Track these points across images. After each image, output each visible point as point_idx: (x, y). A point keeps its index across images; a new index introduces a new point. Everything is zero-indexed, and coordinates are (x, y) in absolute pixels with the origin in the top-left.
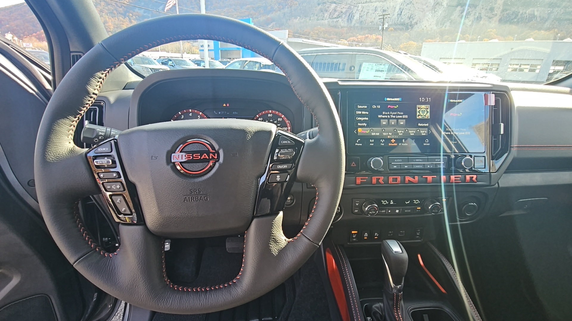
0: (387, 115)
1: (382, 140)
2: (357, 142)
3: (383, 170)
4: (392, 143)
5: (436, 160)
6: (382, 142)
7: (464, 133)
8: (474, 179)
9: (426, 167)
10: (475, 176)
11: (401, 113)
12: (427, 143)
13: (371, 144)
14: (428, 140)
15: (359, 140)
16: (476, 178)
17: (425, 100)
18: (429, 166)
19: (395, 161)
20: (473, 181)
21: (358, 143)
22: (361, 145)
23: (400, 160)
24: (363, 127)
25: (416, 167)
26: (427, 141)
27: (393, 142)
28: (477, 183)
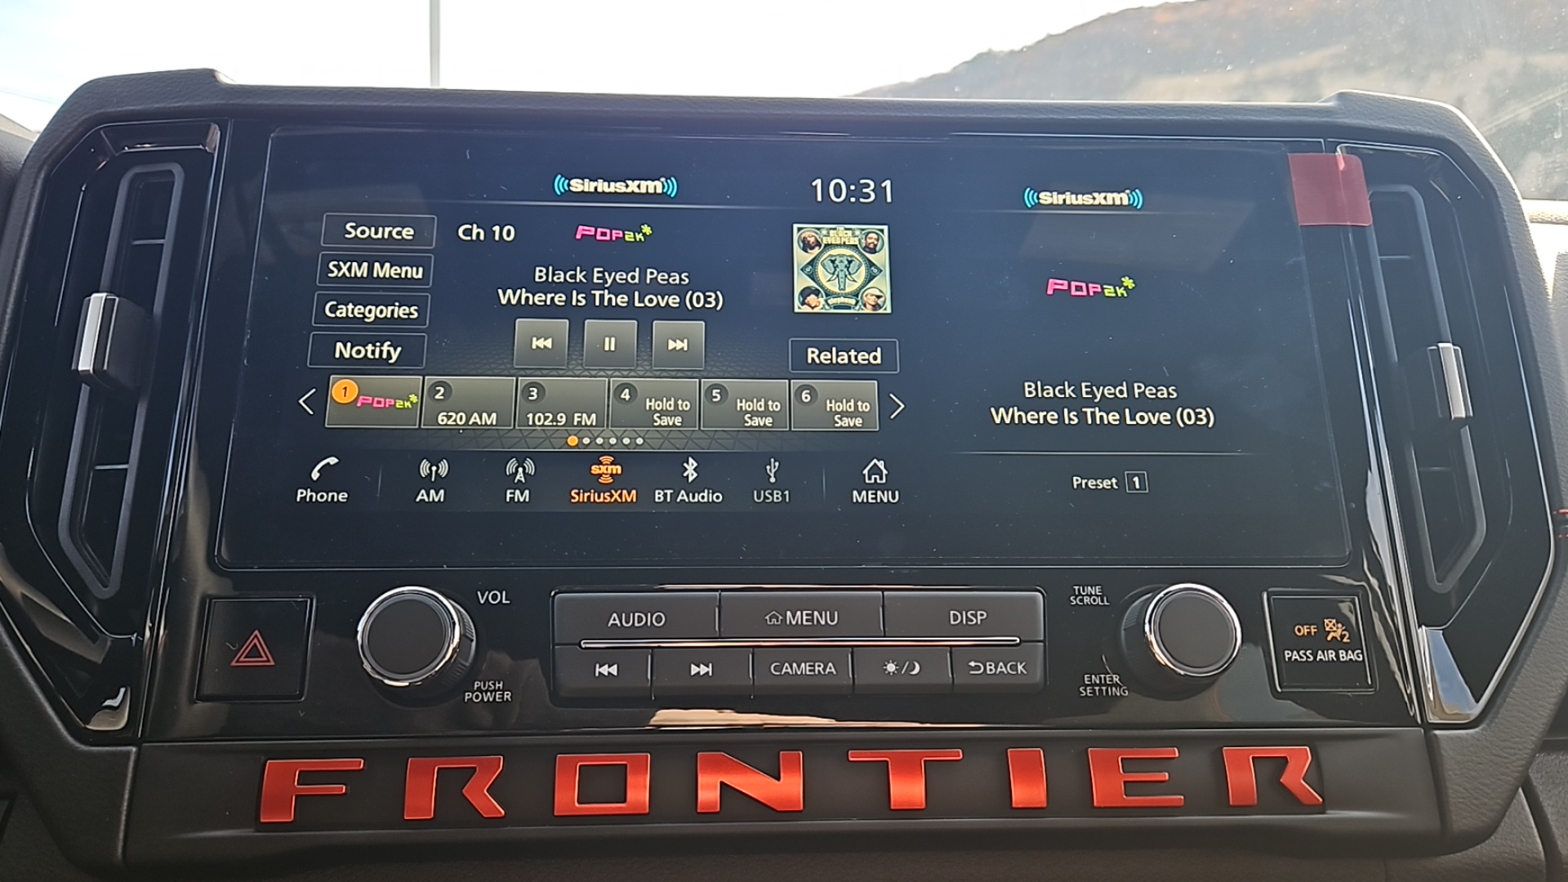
0: (565, 288)
1: (521, 464)
2: (315, 475)
3: (507, 696)
4: (594, 483)
5: (955, 617)
6: (520, 476)
7: (1164, 418)
8: (1296, 777)
9: (866, 678)
10: (1300, 760)
11: (675, 278)
12: (876, 487)
13: (422, 495)
14: (881, 464)
15: (333, 460)
16: (1317, 775)
17: (850, 193)
18: (891, 667)
19: (614, 620)
20: (1291, 801)
21: (316, 487)
22: (342, 497)
23: (650, 619)
24: (380, 366)
25: (786, 669)
26: (875, 470)
27: (604, 480)
28: (1332, 814)
